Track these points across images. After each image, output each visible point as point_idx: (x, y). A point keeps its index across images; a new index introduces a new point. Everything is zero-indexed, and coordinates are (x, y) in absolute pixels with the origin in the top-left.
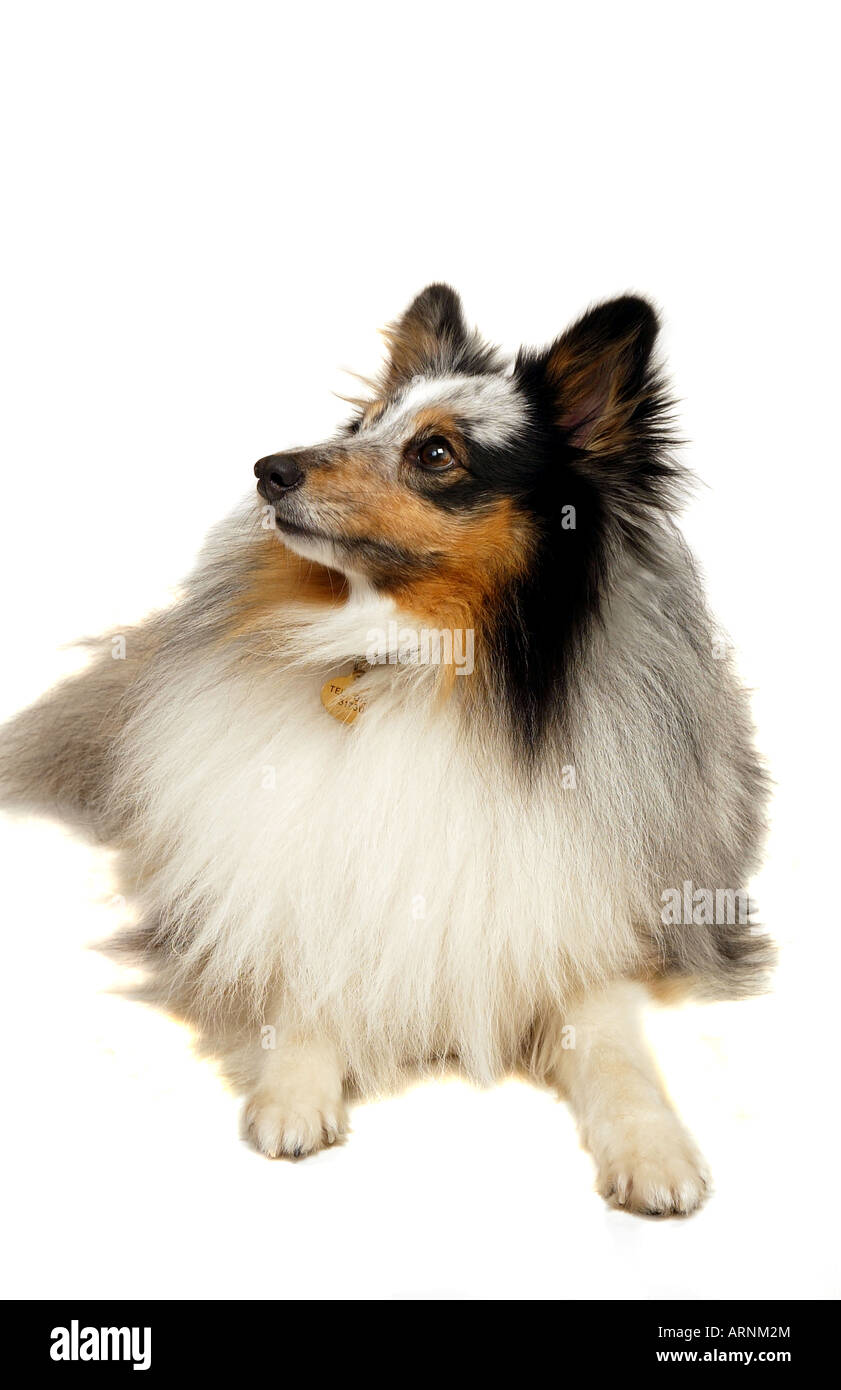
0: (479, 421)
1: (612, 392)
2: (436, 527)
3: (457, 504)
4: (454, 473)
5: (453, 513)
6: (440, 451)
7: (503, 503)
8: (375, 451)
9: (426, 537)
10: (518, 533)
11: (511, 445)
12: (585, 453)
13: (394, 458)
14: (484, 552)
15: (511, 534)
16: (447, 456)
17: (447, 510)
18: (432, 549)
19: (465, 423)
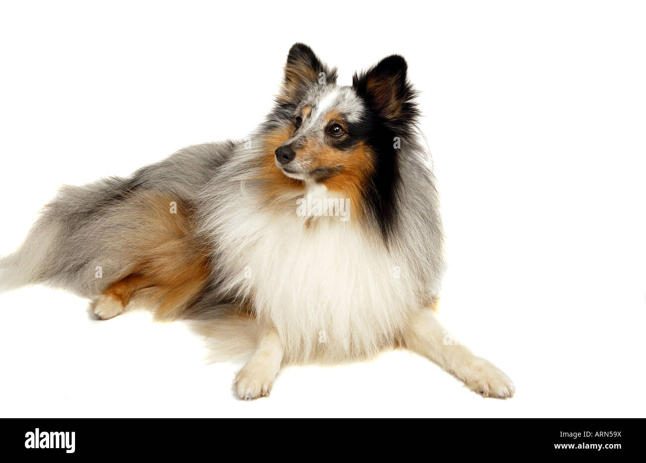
0: (349, 114)
1: (393, 95)
2: (339, 157)
3: (346, 147)
4: (344, 136)
5: (344, 150)
6: (337, 128)
7: (361, 143)
8: (314, 134)
9: (336, 162)
10: (368, 155)
11: (362, 121)
12: (387, 120)
13: (322, 135)
14: (357, 163)
15: (365, 155)
16: (341, 130)
17: (342, 150)
18: (338, 165)
19: (343, 115)
